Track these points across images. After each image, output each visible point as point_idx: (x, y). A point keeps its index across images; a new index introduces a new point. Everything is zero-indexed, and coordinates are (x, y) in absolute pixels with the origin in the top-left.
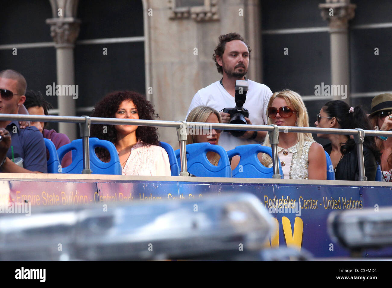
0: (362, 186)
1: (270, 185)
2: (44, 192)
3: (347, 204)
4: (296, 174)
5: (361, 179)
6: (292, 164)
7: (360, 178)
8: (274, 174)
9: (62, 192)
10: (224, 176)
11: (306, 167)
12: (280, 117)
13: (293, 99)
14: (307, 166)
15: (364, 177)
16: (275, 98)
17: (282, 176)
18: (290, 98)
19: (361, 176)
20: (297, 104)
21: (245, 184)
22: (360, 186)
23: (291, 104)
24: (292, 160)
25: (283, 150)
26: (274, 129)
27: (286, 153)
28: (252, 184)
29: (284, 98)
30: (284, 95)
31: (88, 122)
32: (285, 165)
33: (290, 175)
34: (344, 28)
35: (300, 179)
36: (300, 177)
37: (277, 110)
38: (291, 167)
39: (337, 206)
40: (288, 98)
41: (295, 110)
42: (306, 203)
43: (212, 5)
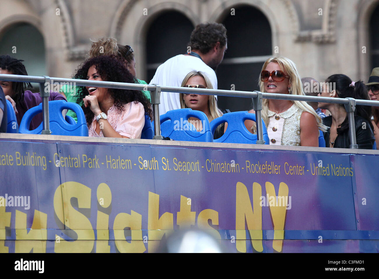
0: (352, 154)
3: (336, 171)
4: (288, 141)
5: (353, 147)
6: (284, 130)
7: (351, 146)
8: (258, 140)
9: (17, 153)
11: (297, 133)
12: (272, 80)
13: (286, 65)
14: (299, 132)
15: (355, 145)
16: (269, 63)
18: (283, 63)
19: (352, 144)
20: (290, 70)
22: (351, 154)
23: (284, 69)
24: (284, 125)
25: (275, 114)
26: (258, 95)
27: (277, 118)
29: (278, 63)
30: (278, 60)
32: (276, 130)
33: (282, 142)
35: (291, 145)
36: (291, 143)
37: (270, 74)
38: (283, 133)
39: (325, 172)
40: (282, 63)
41: (288, 75)
42: (292, 168)
43: (330, 30)
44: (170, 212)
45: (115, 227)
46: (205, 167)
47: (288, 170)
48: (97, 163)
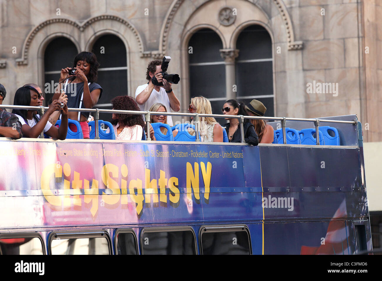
1: (194, 145)
2: (74, 149)
3: (235, 155)
5: (242, 142)
8: (196, 139)
9: (84, 149)
10: (169, 140)
17: (200, 141)
21: (181, 144)
22: (242, 146)
26: (196, 115)
28: (185, 145)
31: (98, 112)
34: (233, 62)
39: (229, 156)
42: (213, 154)
43: (163, 50)
44: (155, 179)
45: (129, 187)
46: (172, 154)
47: (211, 155)
48: (121, 153)
